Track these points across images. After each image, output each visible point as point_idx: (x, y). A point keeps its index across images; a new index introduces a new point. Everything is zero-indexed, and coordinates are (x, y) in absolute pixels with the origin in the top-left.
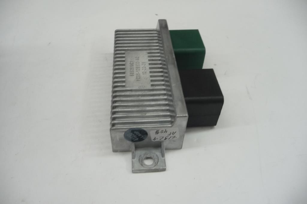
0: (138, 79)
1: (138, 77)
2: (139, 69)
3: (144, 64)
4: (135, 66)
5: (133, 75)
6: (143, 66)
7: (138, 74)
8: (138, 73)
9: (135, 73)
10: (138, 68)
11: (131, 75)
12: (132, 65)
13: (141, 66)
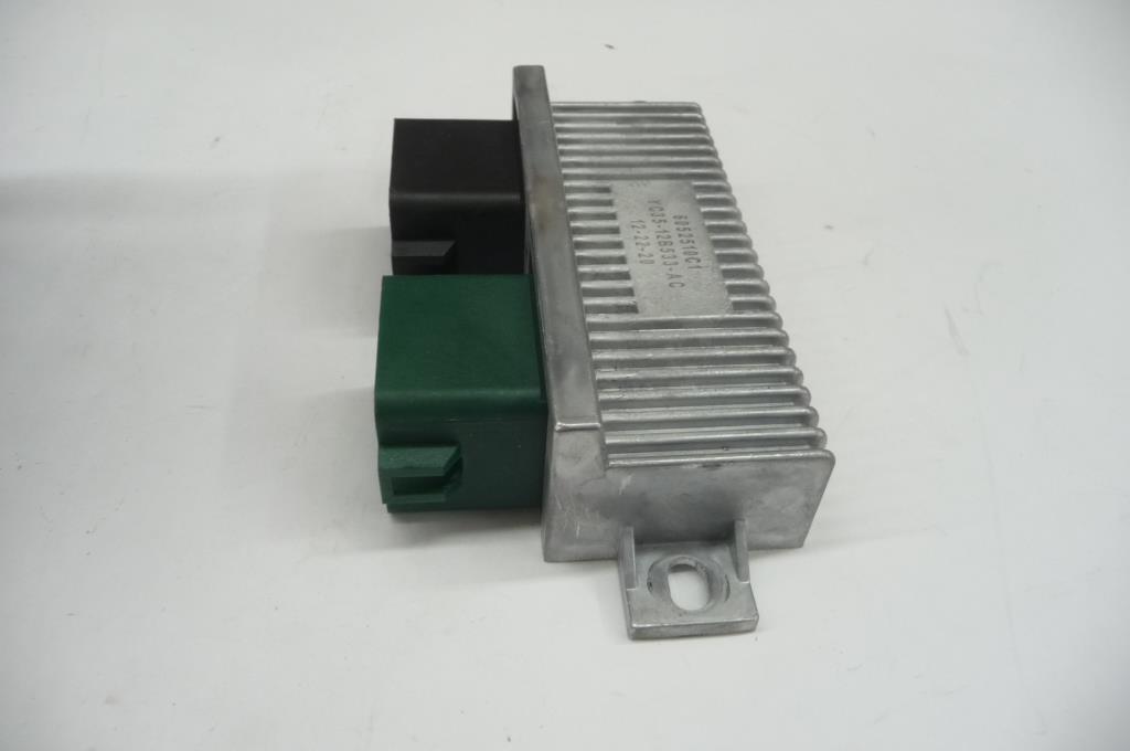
0: (655, 207)
1: (657, 212)
2: (660, 239)
3: (642, 259)
4: (679, 249)
5: (675, 217)
6: (648, 250)
7: (660, 221)
8: (662, 224)
9: (671, 227)
10: (665, 243)
11: (683, 220)
12: (689, 253)
13: (653, 248)
